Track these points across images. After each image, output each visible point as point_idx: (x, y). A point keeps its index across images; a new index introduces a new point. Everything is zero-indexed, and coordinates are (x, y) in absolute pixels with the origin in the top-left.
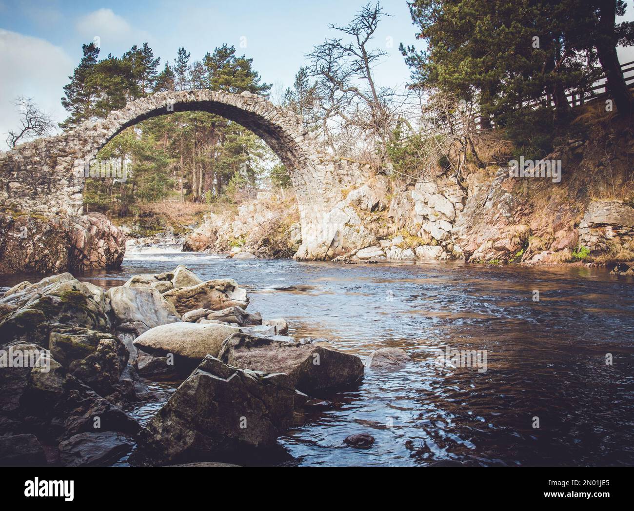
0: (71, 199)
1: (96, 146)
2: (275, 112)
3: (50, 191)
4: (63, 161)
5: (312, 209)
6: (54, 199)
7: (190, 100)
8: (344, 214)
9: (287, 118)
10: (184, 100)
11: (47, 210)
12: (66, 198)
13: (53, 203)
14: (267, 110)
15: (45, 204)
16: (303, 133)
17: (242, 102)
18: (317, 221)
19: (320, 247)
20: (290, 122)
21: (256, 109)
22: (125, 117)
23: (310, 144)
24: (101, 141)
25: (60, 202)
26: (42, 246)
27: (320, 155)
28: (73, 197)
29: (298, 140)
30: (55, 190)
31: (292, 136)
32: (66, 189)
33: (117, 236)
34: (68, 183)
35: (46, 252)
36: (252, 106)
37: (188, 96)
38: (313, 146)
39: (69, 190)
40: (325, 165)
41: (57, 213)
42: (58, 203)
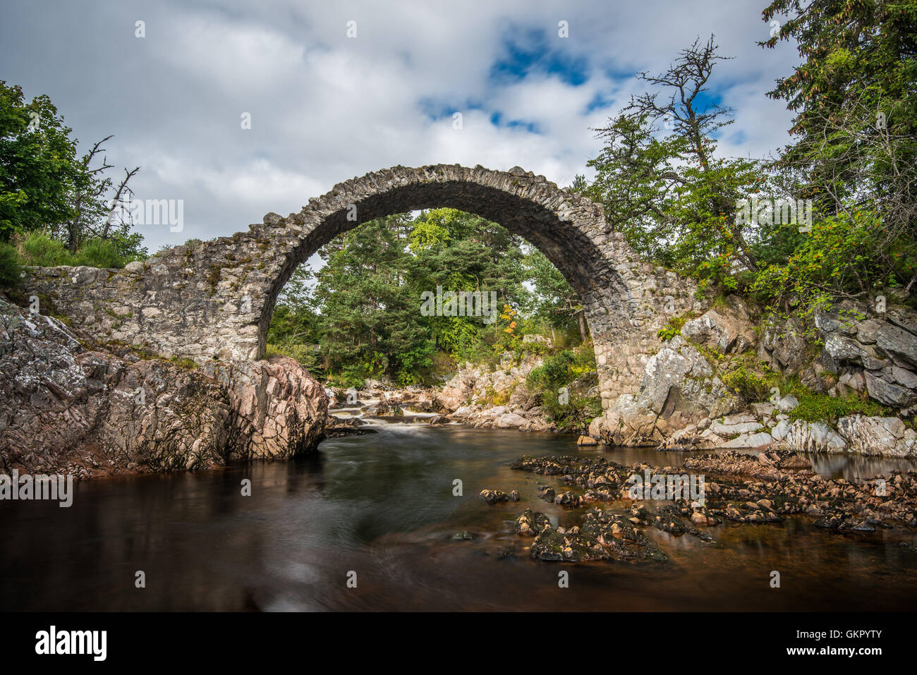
0: (239, 334)
1: (283, 251)
2: (561, 199)
3: (207, 321)
4: (231, 274)
5: (618, 350)
6: (213, 334)
7: (430, 179)
8: (681, 358)
9: (580, 207)
10: (421, 180)
11: (199, 352)
12: (232, 332)
13: (210, 340)
14: (549, 196)
15: (197, 341)
16: (604, 230)
17: (510, 182)
18: (629, 370)
19: (644, 413)
20: (585, 214)
21: (532, 193)
22: (330, 206)
23: (616, 248)
24: (291, 243)
25: (222, 339)
26: (171, 412)
27: (634, 264)
28: (242, 330)
29: (598, 241)
30: (214, 320)
31: (589, 234)
32: (232, 318)
33: (312, 394)
34: (235, 308)
35: (177, 423)
36: (525, 189)
37: (427, 174)
38: (621, 251)
39: (237, 320)
40: (641, 280)
41: (216, 358)
42: (218, 340)
